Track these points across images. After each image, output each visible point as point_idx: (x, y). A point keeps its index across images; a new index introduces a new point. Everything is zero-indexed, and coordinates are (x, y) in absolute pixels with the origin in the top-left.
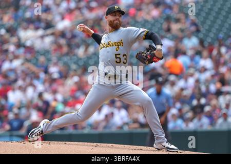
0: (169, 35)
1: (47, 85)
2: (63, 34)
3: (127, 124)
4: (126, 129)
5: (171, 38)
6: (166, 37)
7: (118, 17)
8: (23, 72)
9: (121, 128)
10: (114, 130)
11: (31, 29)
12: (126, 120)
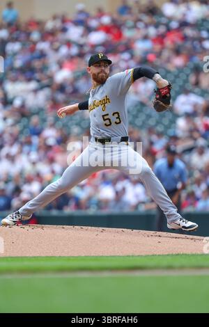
0: (197, 90)
1: (42, 152)
2: (61, 88)
3: (143, 203)
4: (142, 209)
5: (200, 93)
6: (194, 93)
7: (103, 68)
8: (11, 135)
9: (136, 207)
10: (127, 210)
11: (21, 81)
12: (143, 197)
